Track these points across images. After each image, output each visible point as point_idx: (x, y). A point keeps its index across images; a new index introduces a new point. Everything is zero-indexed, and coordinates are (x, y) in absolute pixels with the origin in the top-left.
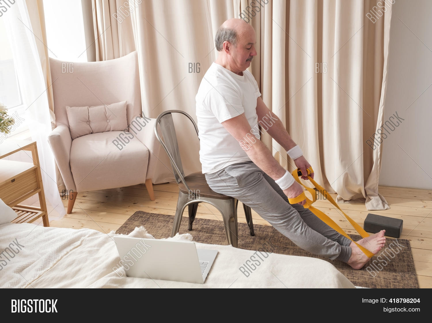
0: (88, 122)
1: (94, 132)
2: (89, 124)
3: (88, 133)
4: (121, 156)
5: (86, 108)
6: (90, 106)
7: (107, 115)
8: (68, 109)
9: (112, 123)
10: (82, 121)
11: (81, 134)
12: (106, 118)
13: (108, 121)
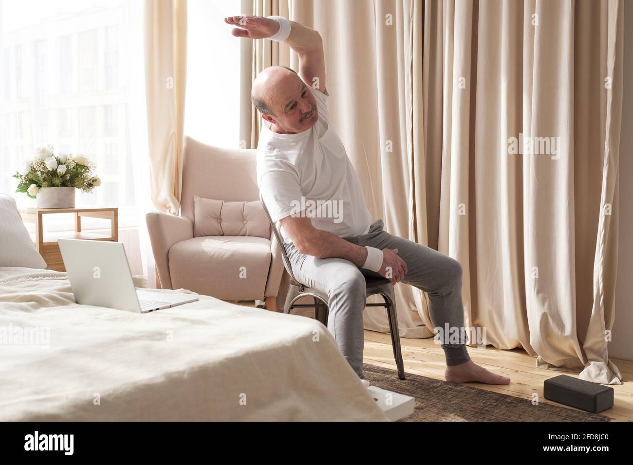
0: (219, 219)
1: (225, 234)
2: (220, 223)
3: (217, 234)
4: (232, 255)
5: (220, 201)
6: (226, 201)
7: (244, 214)
8: (197, 199)
9: (249, 226)
10: (211, 217)
11: (206, 233)
12: (243, 218)
13: (245, 222)
